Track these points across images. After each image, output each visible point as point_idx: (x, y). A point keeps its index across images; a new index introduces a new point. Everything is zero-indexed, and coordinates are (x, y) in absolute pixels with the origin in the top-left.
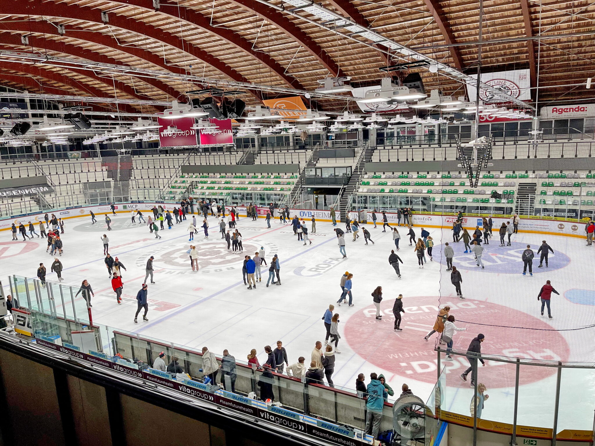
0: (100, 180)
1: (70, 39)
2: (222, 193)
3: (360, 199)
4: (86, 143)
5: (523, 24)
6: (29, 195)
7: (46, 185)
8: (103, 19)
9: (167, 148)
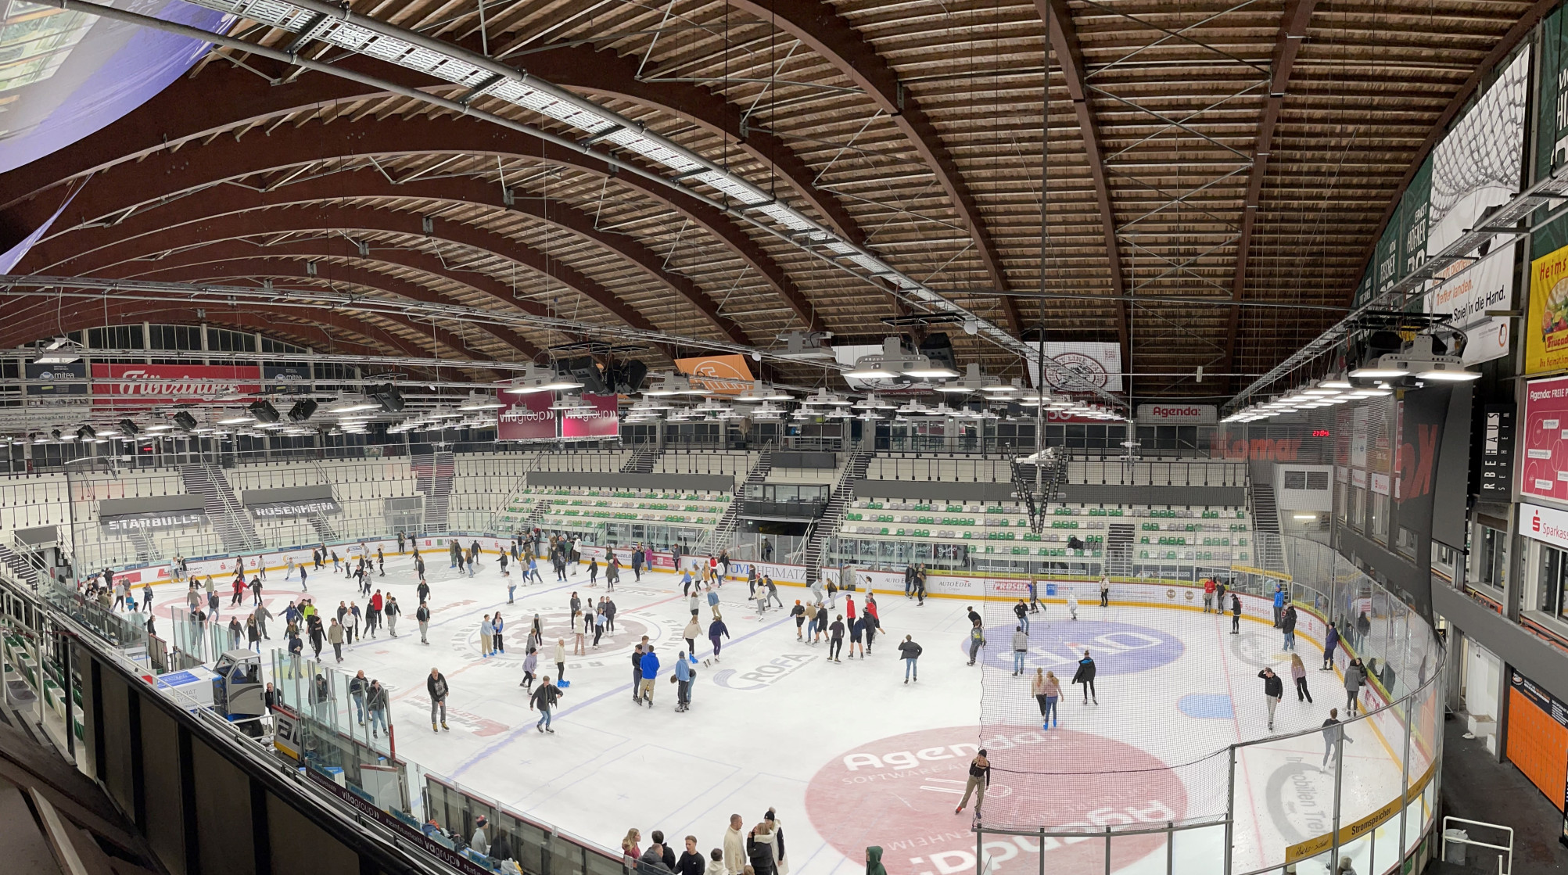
0: (408, 494)
1: (376, 262)
2: (590, 523)
3: (844, 545)
4: (391, 431)
5: (1109, 271)
6: (306, 515)
7: (330, 499)
8: (425, 228)
9: (509, 441)
